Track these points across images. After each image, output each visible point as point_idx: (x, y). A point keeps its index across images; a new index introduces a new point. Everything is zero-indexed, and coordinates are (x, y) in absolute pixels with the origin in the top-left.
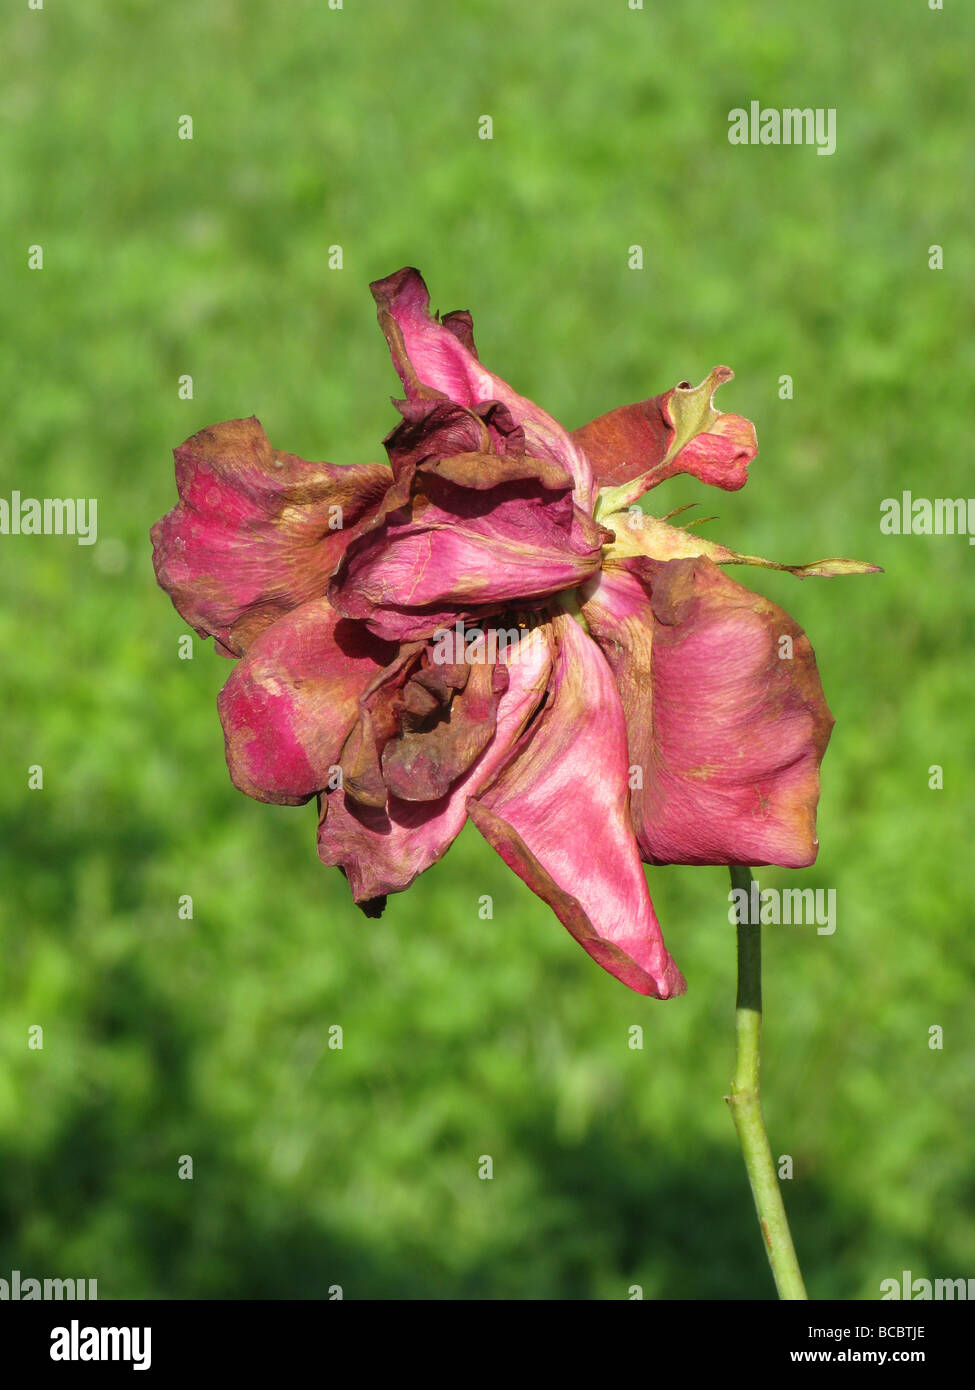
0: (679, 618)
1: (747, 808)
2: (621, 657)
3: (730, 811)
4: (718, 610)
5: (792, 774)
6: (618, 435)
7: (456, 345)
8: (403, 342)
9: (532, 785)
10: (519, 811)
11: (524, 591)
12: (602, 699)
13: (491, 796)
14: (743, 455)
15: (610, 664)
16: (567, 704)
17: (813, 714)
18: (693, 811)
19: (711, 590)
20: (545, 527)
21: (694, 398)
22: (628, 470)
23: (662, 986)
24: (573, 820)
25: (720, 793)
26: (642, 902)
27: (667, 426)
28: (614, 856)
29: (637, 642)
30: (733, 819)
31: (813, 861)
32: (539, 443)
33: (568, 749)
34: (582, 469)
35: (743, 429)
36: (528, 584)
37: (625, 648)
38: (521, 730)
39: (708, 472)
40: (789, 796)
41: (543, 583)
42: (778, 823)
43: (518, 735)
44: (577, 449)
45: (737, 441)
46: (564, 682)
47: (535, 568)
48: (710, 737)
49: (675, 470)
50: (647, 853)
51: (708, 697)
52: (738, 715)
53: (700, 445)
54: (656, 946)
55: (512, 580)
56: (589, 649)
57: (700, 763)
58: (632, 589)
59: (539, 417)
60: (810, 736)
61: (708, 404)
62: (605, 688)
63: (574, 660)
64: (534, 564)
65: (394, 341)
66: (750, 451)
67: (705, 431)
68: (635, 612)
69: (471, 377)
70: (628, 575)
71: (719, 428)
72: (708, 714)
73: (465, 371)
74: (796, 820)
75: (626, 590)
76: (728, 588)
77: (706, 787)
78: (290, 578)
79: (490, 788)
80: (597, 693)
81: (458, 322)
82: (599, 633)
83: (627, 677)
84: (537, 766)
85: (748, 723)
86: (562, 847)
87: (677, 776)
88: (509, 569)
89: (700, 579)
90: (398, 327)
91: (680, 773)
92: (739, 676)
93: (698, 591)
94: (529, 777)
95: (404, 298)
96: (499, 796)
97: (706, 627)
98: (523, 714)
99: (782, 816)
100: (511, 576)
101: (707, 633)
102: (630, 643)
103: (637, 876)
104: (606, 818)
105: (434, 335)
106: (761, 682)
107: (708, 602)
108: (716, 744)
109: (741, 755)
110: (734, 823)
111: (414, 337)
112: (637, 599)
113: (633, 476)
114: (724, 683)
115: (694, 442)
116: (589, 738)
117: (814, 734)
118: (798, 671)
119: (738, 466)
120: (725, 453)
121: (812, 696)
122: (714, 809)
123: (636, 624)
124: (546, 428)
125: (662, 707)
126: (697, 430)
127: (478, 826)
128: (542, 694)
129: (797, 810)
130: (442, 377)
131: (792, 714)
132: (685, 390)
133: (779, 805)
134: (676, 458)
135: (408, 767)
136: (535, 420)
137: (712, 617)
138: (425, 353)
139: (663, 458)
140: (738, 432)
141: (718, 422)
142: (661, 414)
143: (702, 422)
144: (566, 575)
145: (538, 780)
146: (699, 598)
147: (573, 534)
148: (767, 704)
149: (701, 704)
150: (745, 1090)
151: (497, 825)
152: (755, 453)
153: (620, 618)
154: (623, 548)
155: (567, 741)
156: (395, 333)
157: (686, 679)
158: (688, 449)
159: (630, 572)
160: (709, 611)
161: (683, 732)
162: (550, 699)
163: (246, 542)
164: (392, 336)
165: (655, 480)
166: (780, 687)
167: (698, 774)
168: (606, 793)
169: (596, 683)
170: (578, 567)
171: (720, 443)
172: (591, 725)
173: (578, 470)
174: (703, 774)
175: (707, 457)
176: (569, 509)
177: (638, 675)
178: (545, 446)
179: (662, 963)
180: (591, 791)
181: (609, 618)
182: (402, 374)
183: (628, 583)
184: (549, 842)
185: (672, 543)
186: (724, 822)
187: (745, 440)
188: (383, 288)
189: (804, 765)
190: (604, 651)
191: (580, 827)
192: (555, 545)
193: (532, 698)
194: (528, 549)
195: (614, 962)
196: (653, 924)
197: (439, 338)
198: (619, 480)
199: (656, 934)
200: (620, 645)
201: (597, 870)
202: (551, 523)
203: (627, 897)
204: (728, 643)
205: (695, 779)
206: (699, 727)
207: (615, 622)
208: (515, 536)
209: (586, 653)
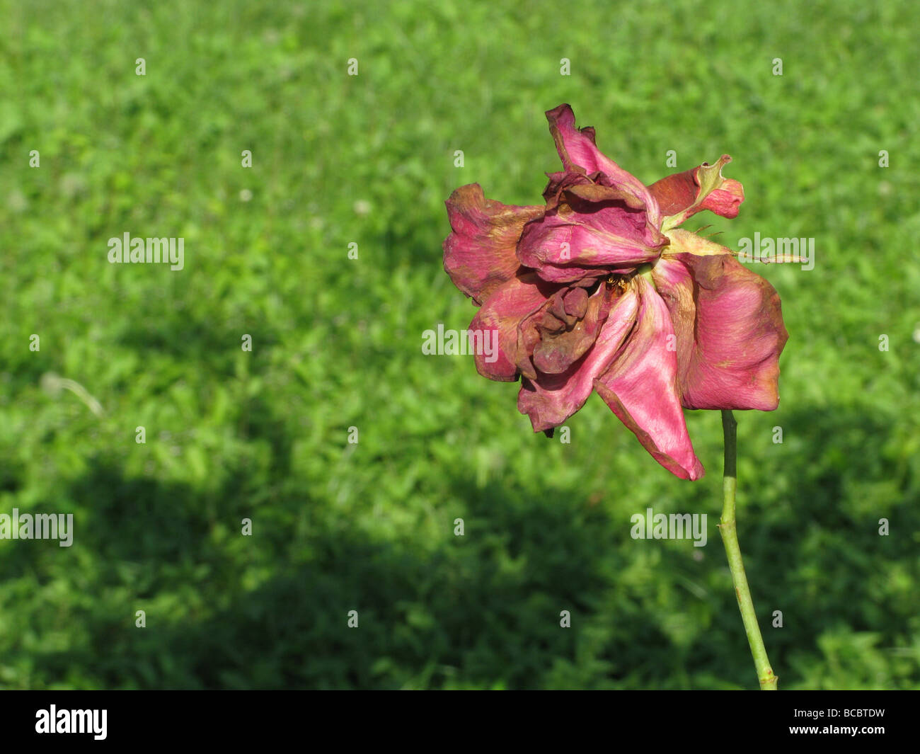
0: (715, 286)
1: (745, 382)
2: (674, 304)
3: (737, 383)
4: (737, 282)
5: (767, 363)
6: (670, 189)
7: (590, 144)
8: (563, 142)
9: (627, 372)
10: (620, 384)
11: (615, 260)
12: (664, 326)
13: (606, 377)
14: (737, 201)
15: (668, 307)
16: (646, 329)
17: (779, 333)
18: (717, 383)
19: (733, 272)
20: (630, 230)
21: (711, 171)
22: (676, 207)
23: (692, 474)
24: (648, 390)
25: (732, 374)
26: (683, 431)
27: (696, 185)
28: (668, 409)
29: (682, 296)
30: (739, 387)
31: (776, 408)
32: (632, 194)
33: (646, 352)
34: (655, 207)
35: (736, 187)
36: (617, 257)
37: (676, 299)
38: (622, 342)
39: (719, 209)
40: (765, 374)
41: (626, 257)
42: (760, 389)
43: (620, 344)
44: (652, 197)
45: (733, 193)
46: (644, 317)
47: (622, 248)
48: (730, 346)
49: (701, 208)
50: (689, 404)
51: (729, 327)
52: (744, 335)
53: (715, 195)
54: (690, 454)
55: (609, 253)
56: (657, 301)
57: (723, 359)
58: (680, 269)
59: (632, 180)
60: (776, 344)
61: (718, 173)
62: (665, 320)
63: (649, 306)
64: (621, 247)
65: (558, 141)
66: (740, 199)
67: (717, 188)
68: (681, 280)
69: (598, 160)
70: (678, 262)
71: (724, 187)
72: (729, 335)
73: (594, 157)
74: (769, 387)
75: (677, 270)
76: (742, 271)
77: (727, 372)
78: (501, 265)
79: (605, 373)
80: (661, 324)
81: (589, 132)
82: (663, 291)
83: (677, 314)
84: (630, 361)
85: (749, 338)
86: (642, 403)
87: (711, 366)
88: (609, 247)
89: (726, 266)
90: (560, 134)
91: (712, 364)
92: (746, 315)
93: (726, 272)
94: (625, 367)
95: (562, 119)
96: (611, 376)
97: (730, 291)
98: (623, 334)
99: (762, 385)
100: (609, 251)
101: (731, 294)
102: (679, 297)
103: (680, 418)
104: (665, 389)
105: (578, 138)
106: (756, 318)
107: (732, 277)
108: (733, 350)
109: (745, 355)
110: (738, 389)
111: (568, 139)
112: (683, 274)
113: (679, 211)
114: (739, 319)
115: (712, 194)
116: (656, 347)
117: (778, 343)
118: (773, 311)
119: (734, 206)
120: (728, 200)
121: (778, 324)
122: (728, 382)
123: (682, 287)
124: (636, 186)
125: (704, 331)
126: (712, 188)
127: (599, 393)
128: (633, 322)
129: (770, 382)
130: (582, 160)
131: (769, 333)
132: (706, 167)
133: (761, 380)
134: (702, 202)
135: (548, 356)
136: (631, 182)
137: (734, 286)
138: (574, 148)
139: (694, 201)
140: (734, 188)
141: (724, 184)
142: (694, 180)
143: (715, 184)
144: (638, 254)
145: (630, 369)
146: (727, 276)
147: (647, 236)
148: (758, 329)
149: (726, 330)
150: (728, 521)
151: (609, 392)
152: (743, 199)
153: (673, 284)
154: (675, 248)
155: (645, 349)
156: (559, 137)
157: (719, 317)
158: (709, 197)
159: (679, 260)
160: (732, 283)
161: (716, 344)
162: (636, 327)
163: (477, 247)
164: (557, 139)
165: (692, 213)
166: (765, 320)
167: (722, 365)
168: (666, 375)
169: (661, 318)
170: (646, 253)
171: (725, 194)
172: (658, 340)
173: (653, 208)
174: (725, 365)
175: (718, 201)
176: (644, 221)
177: (684, 313)
178: (636, 195)
179: (692, 463)
180: (658, 375)
181: (667, 283)
182: (562, 158)
183: (679, 266)
184: (635, 400)
185: (700, 245)
186: (734, 389)
187: (738, 193)
188: (552, 114)
189: (772, 359)
190: (665, 301)
191: (652, 393)
192: (634, 239)
193: (628, 325)
194: (619, 239)
195: (668, 464)
196: (688, 443)
197: (580, 139)
198: (672, 212)
199: (690, 449)
200: (673, 297)
201: (660, 415)
202: (634, 228)
203: (675, 428)
204: (741, 300)
205: (720, 367)
206: (724, 342)
207: (671, 286)
208: (614, 232)
209: (656, 303)
